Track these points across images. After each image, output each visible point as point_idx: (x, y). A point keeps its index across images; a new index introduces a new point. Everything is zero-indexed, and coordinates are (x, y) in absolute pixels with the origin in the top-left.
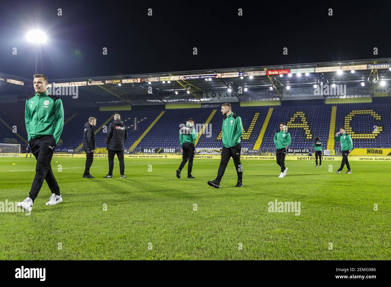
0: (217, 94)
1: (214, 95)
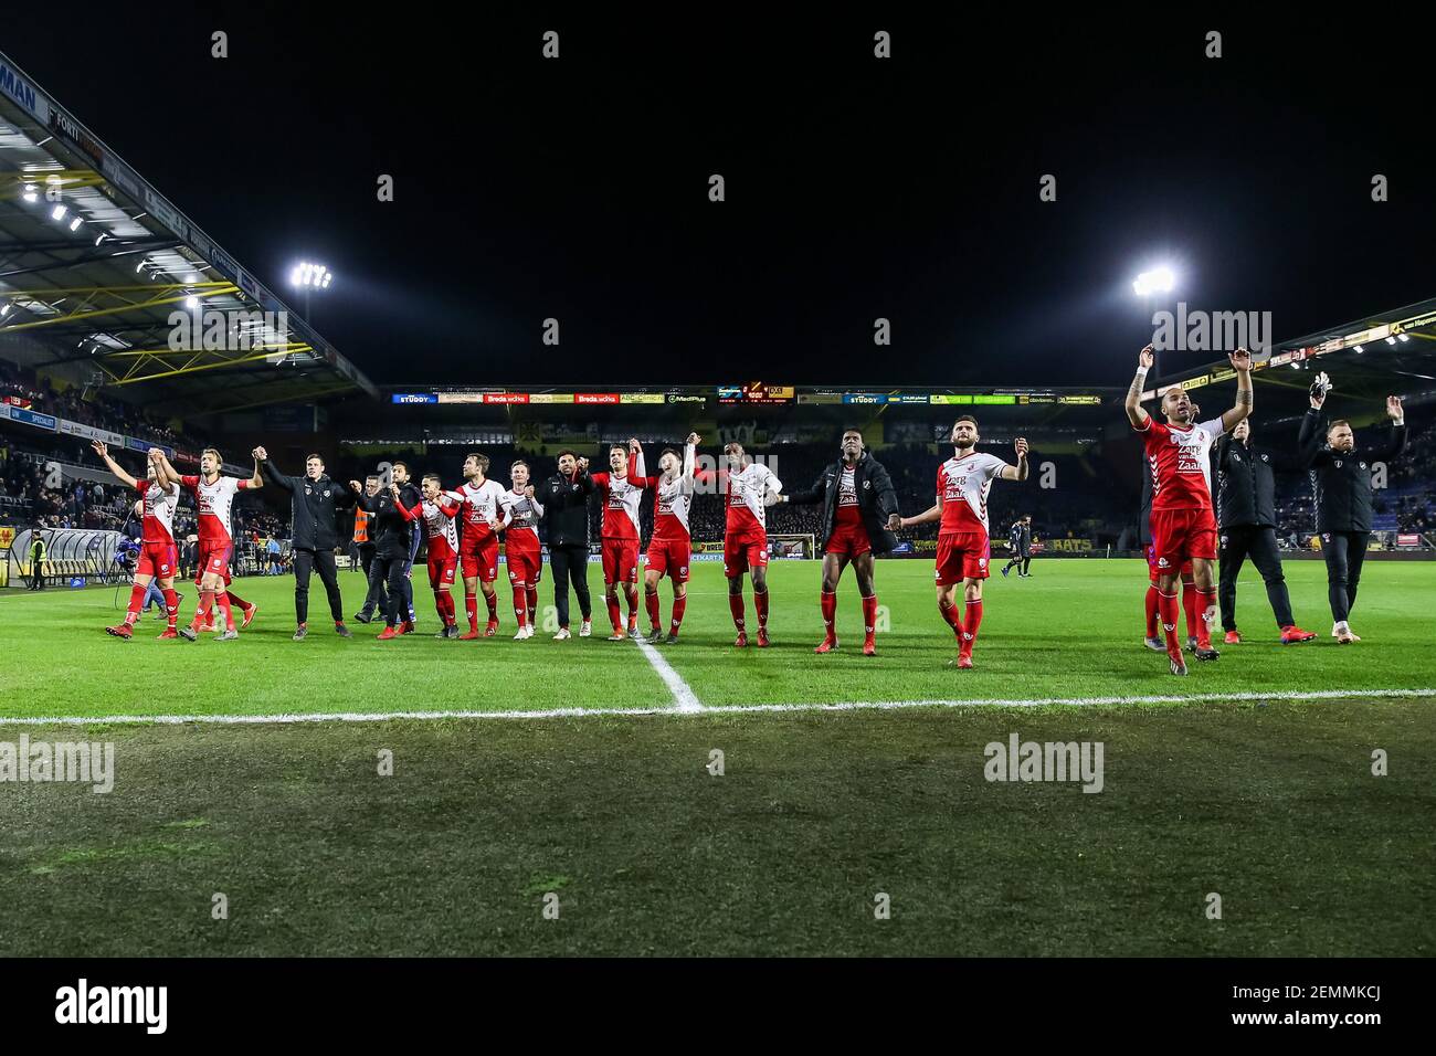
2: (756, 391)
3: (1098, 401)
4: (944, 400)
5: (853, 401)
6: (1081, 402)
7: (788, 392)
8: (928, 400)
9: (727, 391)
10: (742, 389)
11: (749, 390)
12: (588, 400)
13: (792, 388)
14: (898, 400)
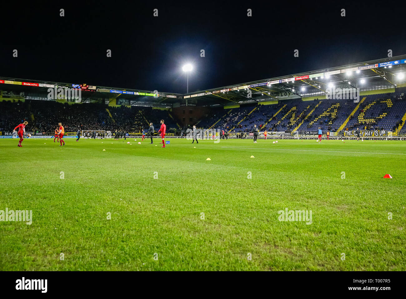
0: (288, 93)
1: (286, 94)
2: (84, 87)
3: (176, 97)
4: (138, 94)
5: (113, 92)
6: (172, 97)
7: (94, 88)
8: (134, 93)
9: (75, 86)
10: (80, 86)
11: (82, 86)
12: (27, 84)
13: (96, 87)
14: (125, 93)
